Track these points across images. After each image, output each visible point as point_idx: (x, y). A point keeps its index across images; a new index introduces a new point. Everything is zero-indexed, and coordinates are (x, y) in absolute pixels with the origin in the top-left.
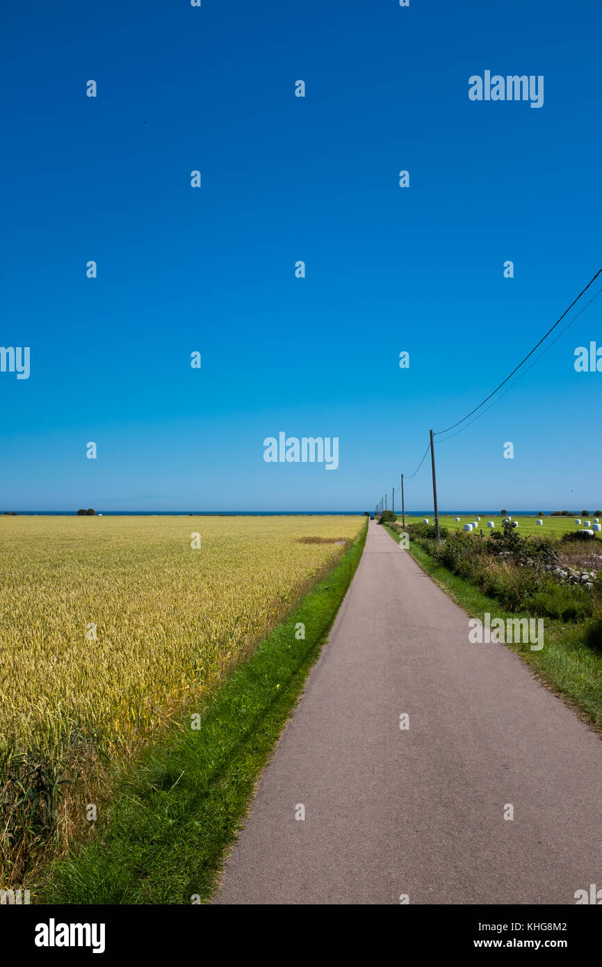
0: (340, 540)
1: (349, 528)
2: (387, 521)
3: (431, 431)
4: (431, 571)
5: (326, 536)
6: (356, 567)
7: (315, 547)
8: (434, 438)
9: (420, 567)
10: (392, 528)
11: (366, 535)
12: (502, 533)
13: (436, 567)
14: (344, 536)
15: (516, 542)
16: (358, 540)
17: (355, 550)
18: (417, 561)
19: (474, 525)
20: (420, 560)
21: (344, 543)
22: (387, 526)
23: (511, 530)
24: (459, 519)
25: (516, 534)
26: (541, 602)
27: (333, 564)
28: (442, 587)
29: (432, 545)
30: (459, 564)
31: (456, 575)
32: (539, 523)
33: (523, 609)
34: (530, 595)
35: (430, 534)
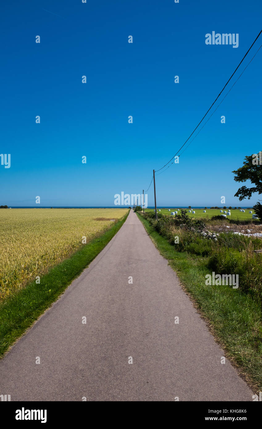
0: (113, 219)
1: (119, 214)
2: (138, 211)
3: (154, 170)
4: (150, 233)
5: (108, 217)
6: (118, 231)
7: (101, 222)
8: (155, 174)
9: (146, 231)
10: (139, 214)
11: (127, 217)
12: (181, 216)
13: (153, 231)
14: (116, 217)
15: (187, 220)
16: (122, 219)
17: (119, 224)
18: (146, 228)
19: (175, 213)
20: (147, 228)
21: (115, 220)
22: (137, 213)
23: (185, 214)
24: (170, 210)
25: (187, 216)
26: (192, 247)
27: (106, 230)
28: (153, 240)
29: (153, 221)
30: (162, 230)
31: (161, 234)
32: (204, 212)
33: (185, 251)
34: (188, 244)
35: (154, 216)
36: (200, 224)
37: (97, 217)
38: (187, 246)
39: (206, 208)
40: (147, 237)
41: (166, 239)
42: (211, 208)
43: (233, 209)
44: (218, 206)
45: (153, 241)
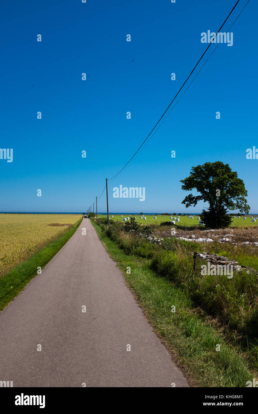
0: (67, 225)
1: (73, 220)
2: (91, 217)
3: (106, 179)
4: (102, 238)
5: (62, 223)
6: (71, 236)
7: (55, 227)
8: (107, 182)
9: (98, 236)
10: (92, 220)
11: (81, 223)
12: (130, 222)
13: (105, 236)
14: (69, 223)
15: (136, 226)
16: (76, 225)
17: (73, 229)
18: (98, 234)
19: (127, 219)
20: (99, 233)
21: (69, 226)
22: (91, 219)
23: (133, 221)
24: (122, 216)
25: (136, 222)
26: (139, 251)
27: (60, 235)
28: (104, 244)
29: (105, 227)
30: (113, 235)
31: (112, 239)
32: (155, 218)
33: (132, 254)
34: (136, 248)
35: (106, 222)
36: (148, 230)
37: (51, 222)
38: (134, 250)
39: (156, 214)
40: (99, 242)
41: (116, 244)
42: (161, 215)
43: (182, 215)
44: (168, 213)
45: (104, 246)
